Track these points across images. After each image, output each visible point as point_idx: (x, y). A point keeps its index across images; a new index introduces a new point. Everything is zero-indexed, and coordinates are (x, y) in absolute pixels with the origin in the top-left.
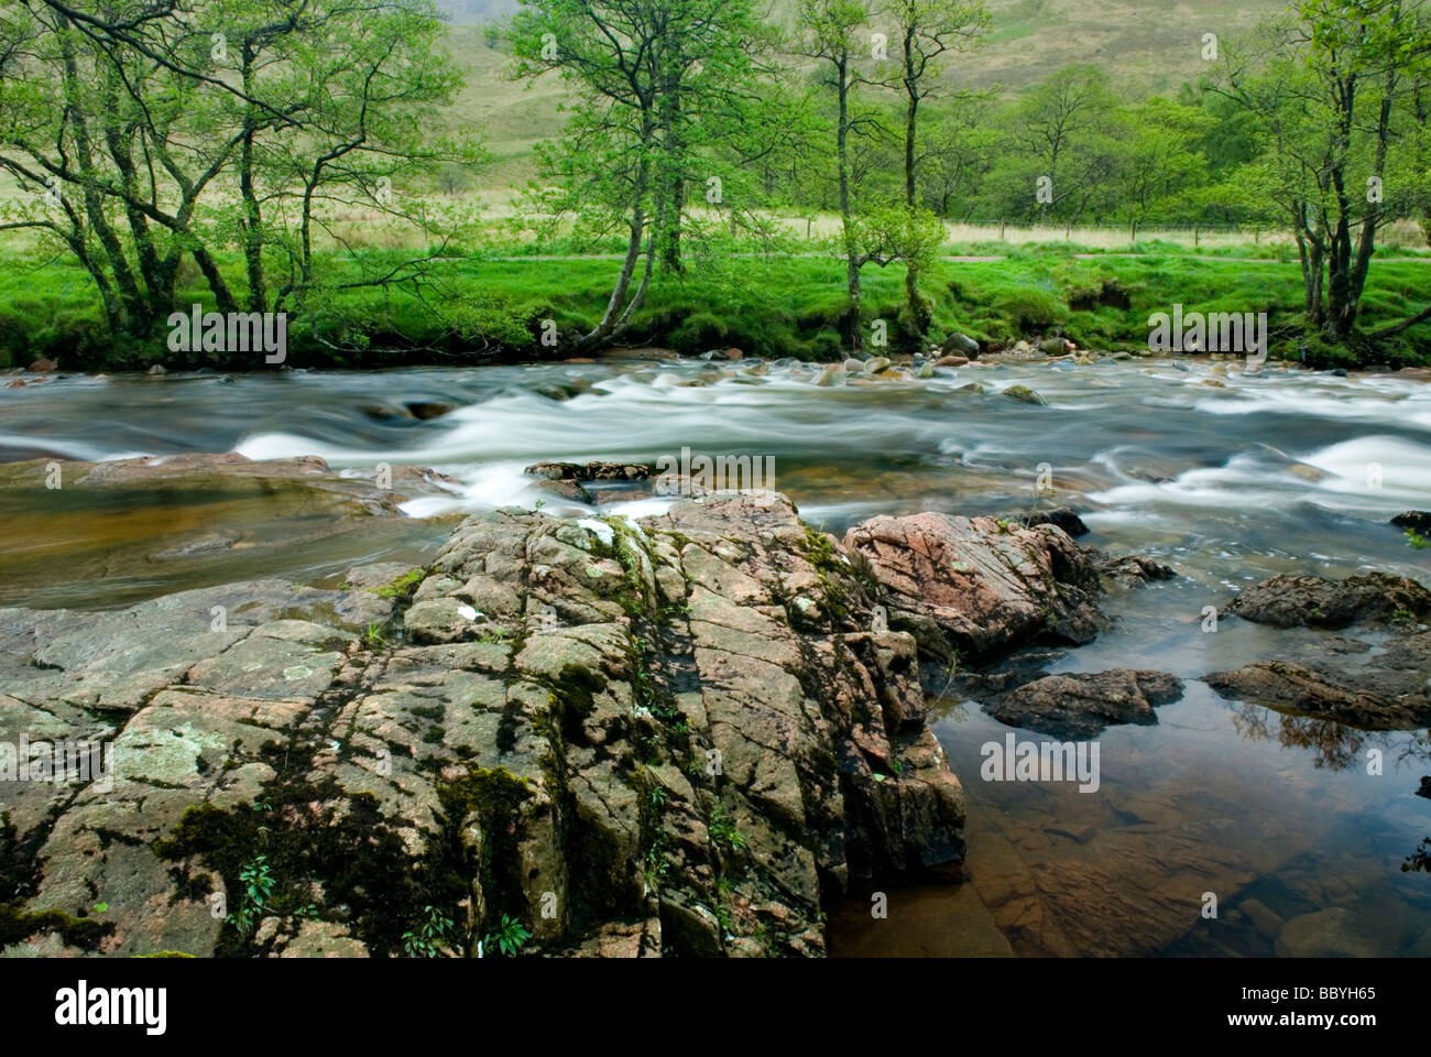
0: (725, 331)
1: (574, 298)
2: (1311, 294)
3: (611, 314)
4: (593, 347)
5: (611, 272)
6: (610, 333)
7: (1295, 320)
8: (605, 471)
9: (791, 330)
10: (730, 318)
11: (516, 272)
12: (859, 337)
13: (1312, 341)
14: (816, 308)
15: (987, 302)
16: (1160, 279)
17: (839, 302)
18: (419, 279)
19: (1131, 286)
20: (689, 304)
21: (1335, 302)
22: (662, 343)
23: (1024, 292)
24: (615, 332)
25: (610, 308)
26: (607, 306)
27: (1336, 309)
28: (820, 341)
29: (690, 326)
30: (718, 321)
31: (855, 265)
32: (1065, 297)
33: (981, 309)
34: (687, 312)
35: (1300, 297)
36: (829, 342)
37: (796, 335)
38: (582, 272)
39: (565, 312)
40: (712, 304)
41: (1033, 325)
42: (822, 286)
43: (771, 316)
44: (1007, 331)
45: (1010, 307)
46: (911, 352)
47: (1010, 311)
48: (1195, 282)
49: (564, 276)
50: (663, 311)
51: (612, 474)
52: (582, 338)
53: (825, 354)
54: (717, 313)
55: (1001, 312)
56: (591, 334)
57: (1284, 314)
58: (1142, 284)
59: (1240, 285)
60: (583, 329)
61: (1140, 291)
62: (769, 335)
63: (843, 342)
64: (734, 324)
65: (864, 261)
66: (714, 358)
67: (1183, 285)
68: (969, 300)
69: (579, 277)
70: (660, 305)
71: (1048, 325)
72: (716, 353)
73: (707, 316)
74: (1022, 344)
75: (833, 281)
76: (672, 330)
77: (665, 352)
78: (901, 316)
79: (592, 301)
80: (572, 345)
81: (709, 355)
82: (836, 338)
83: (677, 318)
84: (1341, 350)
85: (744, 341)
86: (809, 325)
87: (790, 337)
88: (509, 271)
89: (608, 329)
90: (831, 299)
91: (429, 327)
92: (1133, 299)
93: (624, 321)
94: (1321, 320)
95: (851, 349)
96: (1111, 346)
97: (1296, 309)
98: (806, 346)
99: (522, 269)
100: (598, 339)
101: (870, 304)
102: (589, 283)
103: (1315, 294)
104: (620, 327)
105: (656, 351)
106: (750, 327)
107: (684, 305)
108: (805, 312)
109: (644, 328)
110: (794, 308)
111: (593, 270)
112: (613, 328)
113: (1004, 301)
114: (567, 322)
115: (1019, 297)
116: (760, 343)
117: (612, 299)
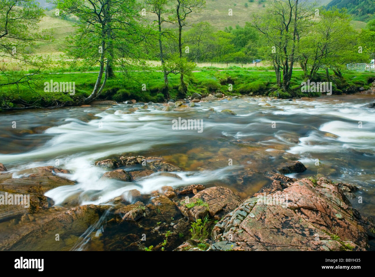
0: (130, 94)
1: (81, 85)
2: (278, 79)
3: (95, 91)
4: (90, 101)
5: (91, 77)
6: (95, 97)
7: (275, 86)
8: (129, 161)
9: (149, 93)
10: (131, 90)
11: (60, 78)
12: (169, 94)
13: (280, 91)
14: (156, 86)
15: (200, 83)
16: (241, 76)
17: (162, 85)
18: (30, 81)
19: (234, 78)
20: (118, 86)
21: (285, 81)
22: (110, 99)
23: (209, 81)
24: (97, 96)
25: (95, 89)
26: (93, 88)
27: (285, 83)
28: (158, 96)
29: (119, 93)
30: (128, 91)
31: (166, 74)
32: (219, 81)
33: (199, 86)
34: (118, 89)
35: (275, 80)
36: (161, 96)
37: (150, 95)
38: (82, 77)
39: (79, 90)
40: (125, 86)
41: (212, 89)
42: (155, 80)
44: (206, 91)
45: (206, 85)
46: (183, 98)
47: (206, 86)
48: (249, 77)
49: (76, 78)
50: (110, 89)
51: (133, 162)
52: (86, 99)
53: (160, 100)
54: (127, 89)
55: (204, 86)
56: (89, 97)
57: (271, 85)
58: (237, 78)
59: (260, 77)
60: (86, 96)
61: (236, 80)
62: (143, 95)
63: (164, 96)
64: (132, 92)
65: (169, 73)
66: (128, 103)
67: (247, 78)
68: (195, 83)
69: (82, 79)
70: (109, 87)
71: (216, 89)
72: (129, 101)
73: (124, 90)
74: (210, 95)
75: (158, 79)
76: (113, 95)
77: (112, 102)
78: (179, 88)
79: (87, 86)
80: (83, 101)
81: (126, 102)
82: (163, 95)
83: (115, 91)
84: (287, 93)
85: (136, 97)
86: (154, 92)
87: (149, 96)
88: (58, 77)
89: (94, 95)
90: (160, 84)
91: (33, 97)
92: (235, 82)
93: (99, 93)
94: (281, 86)
95: (167, 98)
96: (232, 94)
97: (274, 84)
98: (154, 98)
99: (62, 77)
100: (91, 98)
101: (170, 85)
102: (85, 81)
103: (279, 79)
104: (98, 94)
105: (109, 101)
106: (137, 93)
107: (116, 87)
108: (152, 88)
109: (104, 94)
110: (149, 87)
111: (85, 76)
112: (96, 95)
113: (204, 83)
114: (80, 93)
115: (208, 82)
116: (140, 97)
117: (96, 86)
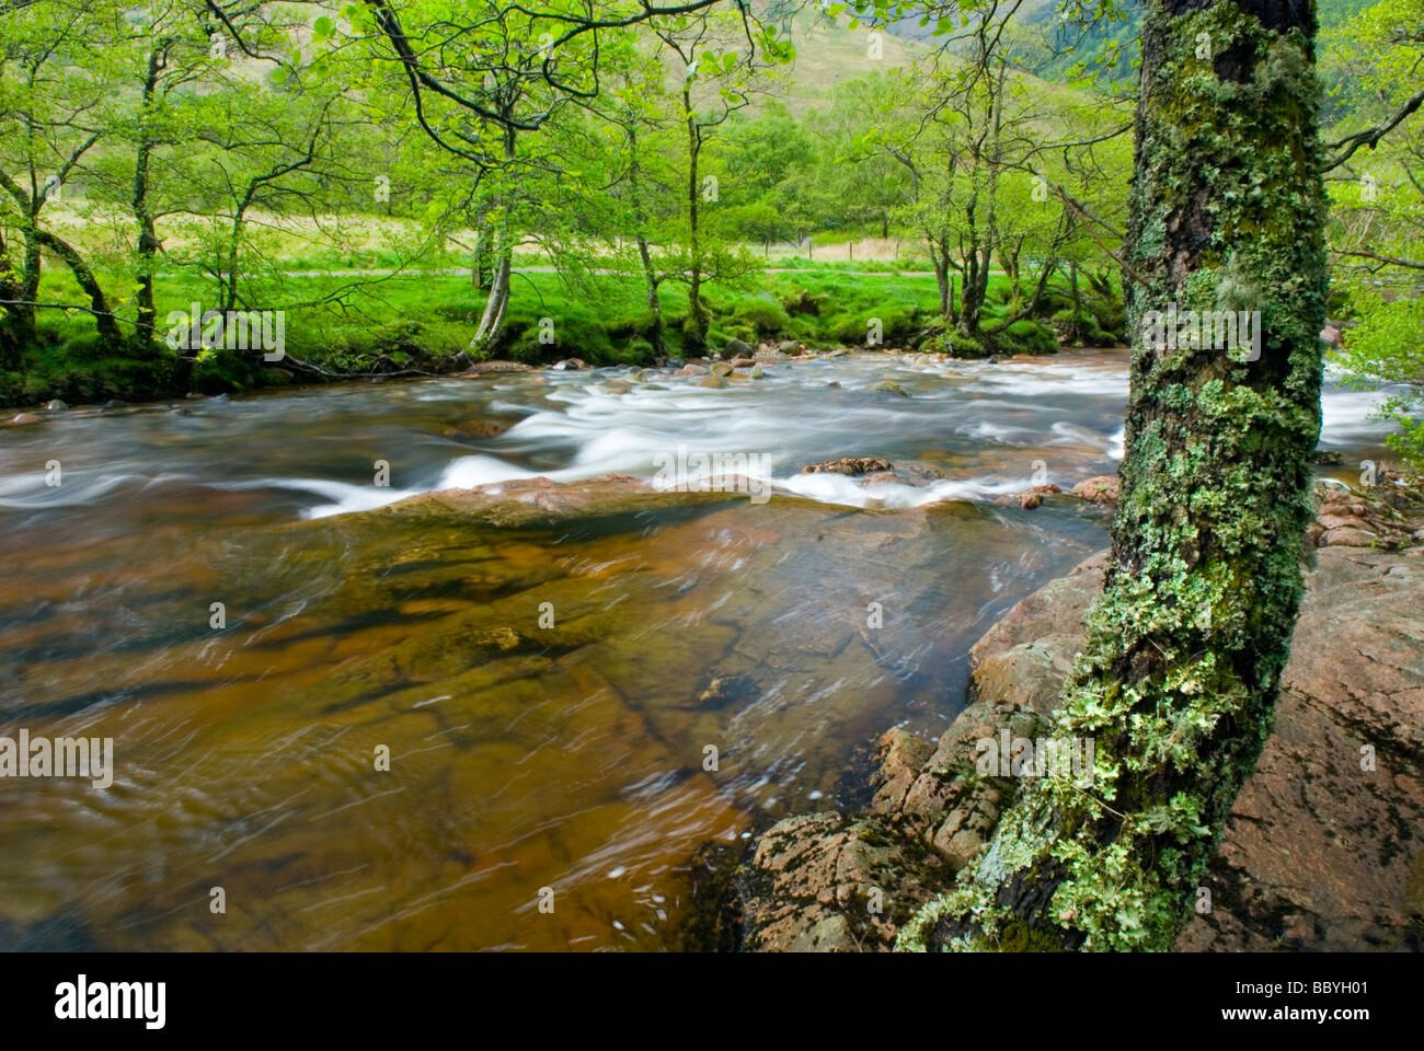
0: (561, 344)
2: (945, 301)
3: (484, 330)
6: (484, 347)
7: (937, 322)
9: (607, 340)
12: (663, 344)
13: (952, 337)
14: (625, 320)
15: (730, 312)
16: (835, 291)
17: (645, 315)
19: (818, 296)
20: (524, 319)
21: (968, 308)
23: (758, 303)
27: (968, 314)
28: (637, 349)
29: (530, 340)
31: (654, 283)
32: (781, 306)
33: (726, 318)
35: (934, 303)
36: (645, 349)
37: (613, 345)
41: (769, 331)
43: (592, 328)
44: (753, 336)
45: (750, 316)
46: (699, 357)
47: (751, 320)
48: (859, 293)
53: (644, 360)
55: (744, 320)
56: (469, 349)
57: (925, 318)
58: (825, 295)
59: (890, 294)
61: (825, 301)
62: (594, 345)
63: (654, 349)
67: (852, 295)
71: (779, 330)
72: (567, 363)
74: (764, 346)
76: (515, 344)
77: (514, 364)
78: (687, 326)
81: (561, 365)
82: (649, 345)
83: (516, 332)
84: (972, 343)
86: (621, 335)
87: (609, 346)
89: (482, 344)
90: (634, 311)
92: (821, 307)
94: (955, 321)
95: (658, 356)
96: (818, 344)
97: (934, 314)
98: (626, 353)
100: (475, 353)
101: (664, 317)
103: (949, 302)
104: (492, 342)
106: (577, 338)
107: (519, 319)
108: (614, 324)
110: (603, 320)
112: (487, 343)
113: (744, 311)
115: (756, 307)
117: (486, 316)
